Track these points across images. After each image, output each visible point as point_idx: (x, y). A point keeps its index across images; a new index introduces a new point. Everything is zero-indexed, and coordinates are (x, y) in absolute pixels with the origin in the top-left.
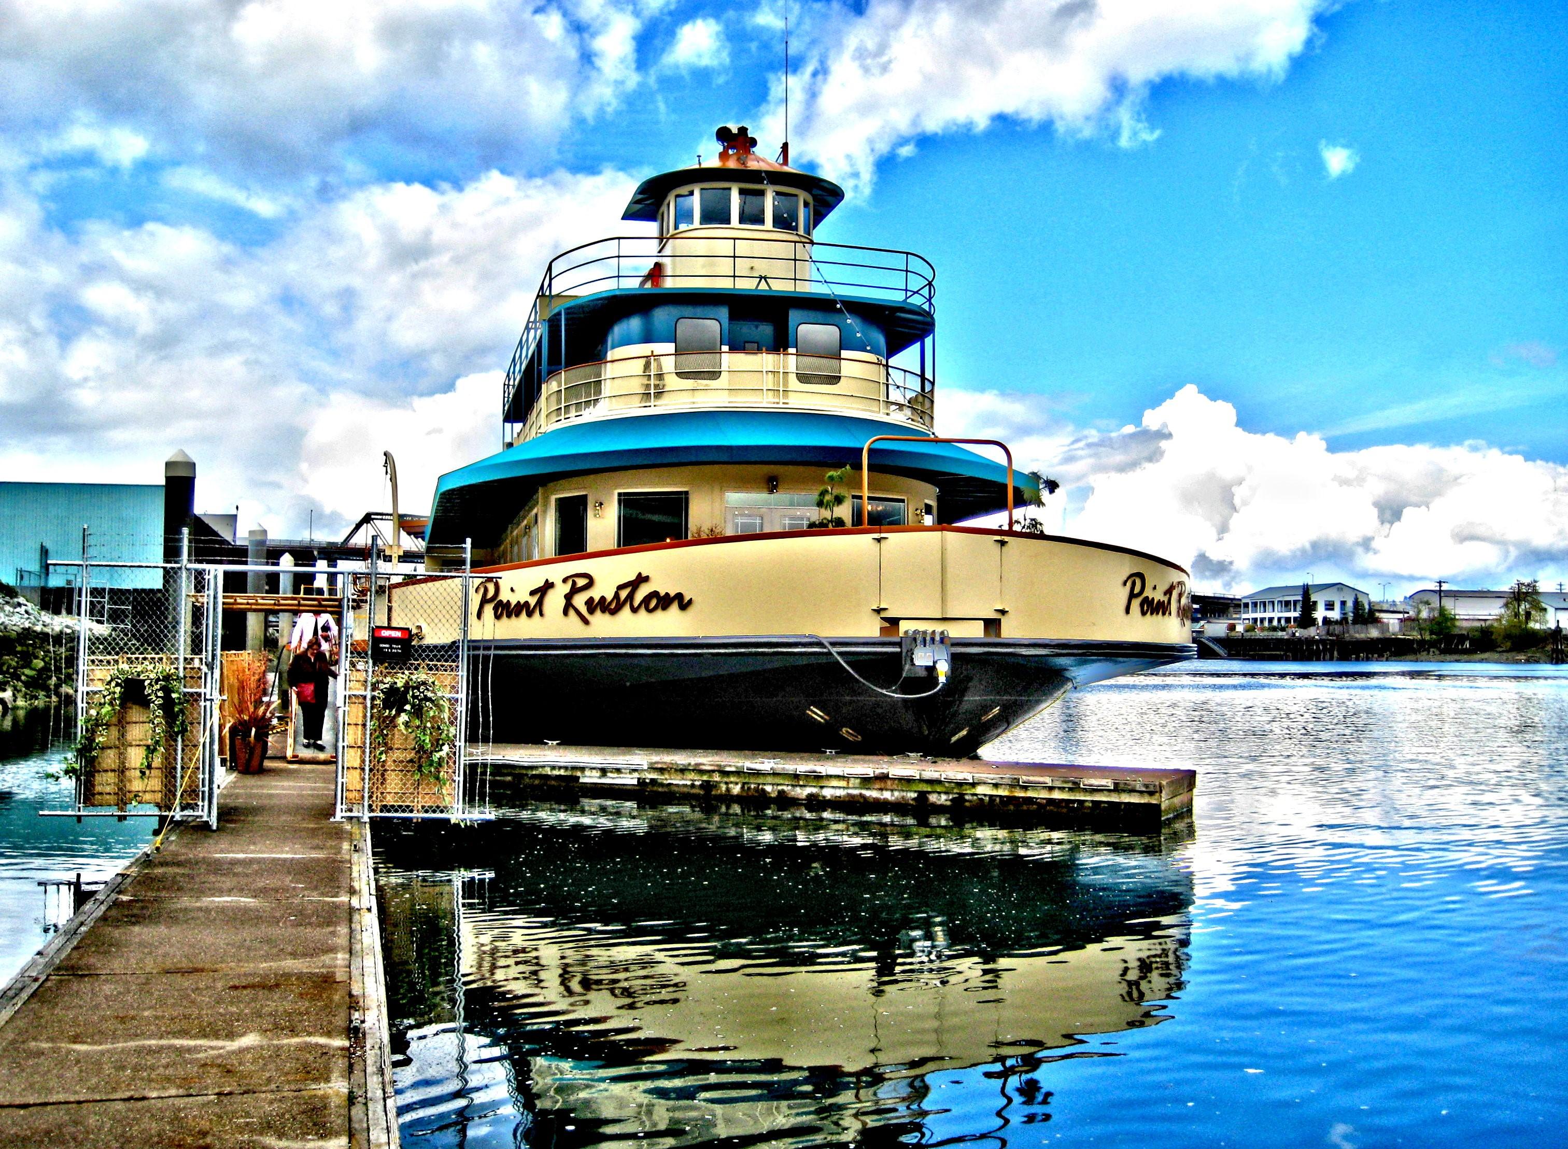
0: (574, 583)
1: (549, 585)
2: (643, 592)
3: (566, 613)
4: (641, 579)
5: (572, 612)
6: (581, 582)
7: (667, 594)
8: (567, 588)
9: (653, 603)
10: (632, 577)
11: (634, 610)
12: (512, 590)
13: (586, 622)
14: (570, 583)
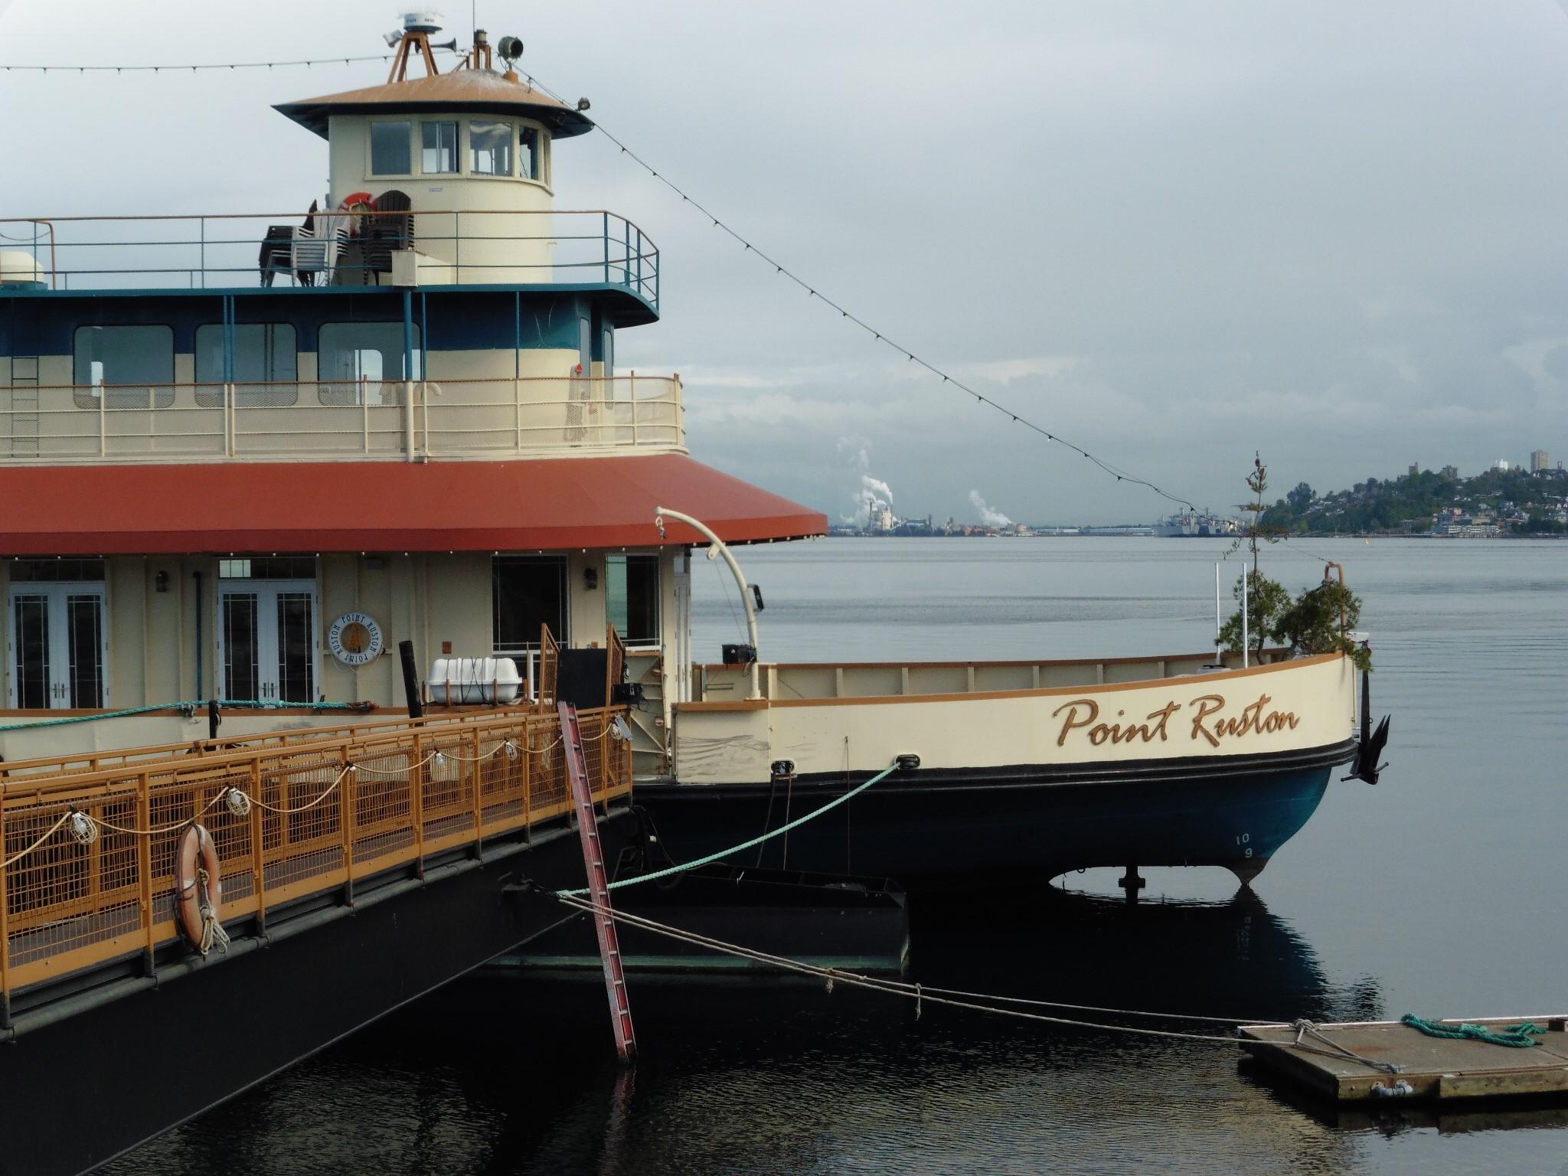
0: (1203, 706)
1: (1172, 707)
3: (1194, 736)
5: (1200, 734)
8: (1195, 711)
13: (1215, 744)
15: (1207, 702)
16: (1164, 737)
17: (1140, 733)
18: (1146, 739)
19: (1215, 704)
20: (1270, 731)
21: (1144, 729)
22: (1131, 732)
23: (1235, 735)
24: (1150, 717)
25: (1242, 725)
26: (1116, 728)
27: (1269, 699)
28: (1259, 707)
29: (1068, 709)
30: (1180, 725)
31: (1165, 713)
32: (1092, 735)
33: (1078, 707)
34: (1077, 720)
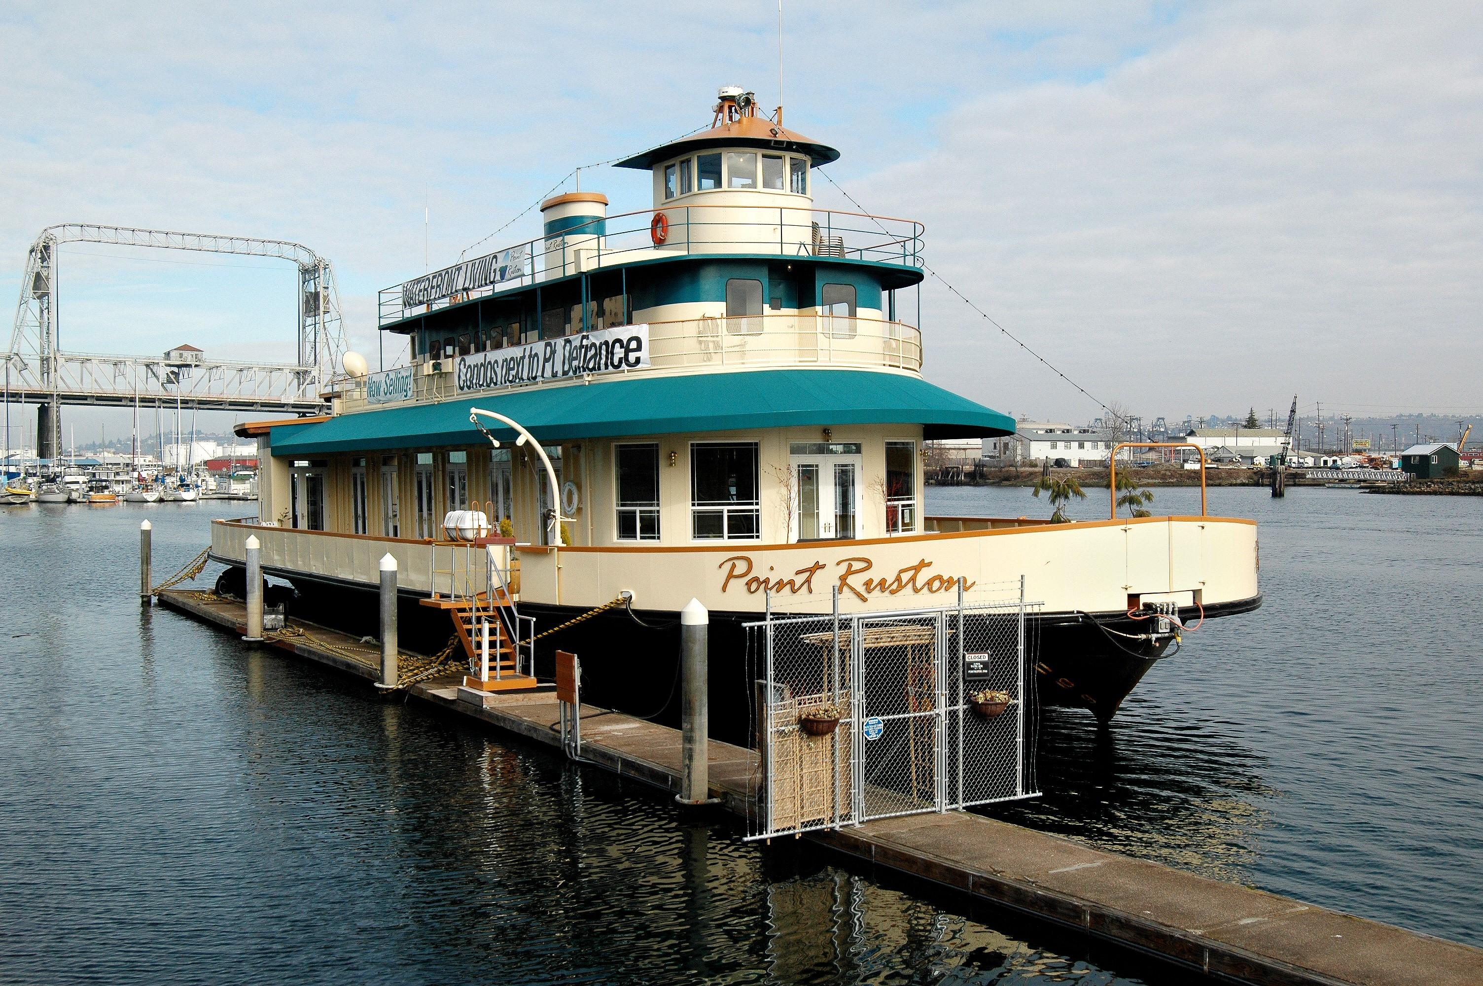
0: (850, 566)
1: (818, 566)
2: (923, 576)
4: (923, 564)
6: (857, 566)
7: (951, 578)
9: (936, 584)
10: (916, 563)
11: (916, 591)
12: (772, 568)
13: (864, 600)
14: (844, 566)
15: (852, 562)
16: (810, 591)
17: (788, 587)
18: (794, 591)
19: (863, 565)
20: (931, 591)
21: (791, 583)
22: (780, 585)
23: (887, 593)
24: (798, 573)
25: (896, 584)
26: (767, 581)
27: (929, 564)
28: (917, 569)
29: (730, 564)
30: (825, 581)
31: (812, 570)
32: (748, 584)
33: (737, 562)
34: (736, 572)
